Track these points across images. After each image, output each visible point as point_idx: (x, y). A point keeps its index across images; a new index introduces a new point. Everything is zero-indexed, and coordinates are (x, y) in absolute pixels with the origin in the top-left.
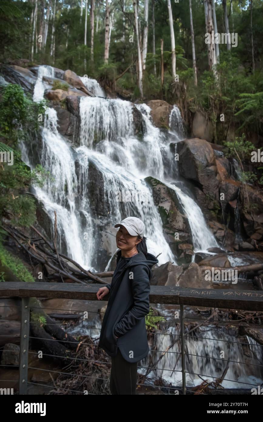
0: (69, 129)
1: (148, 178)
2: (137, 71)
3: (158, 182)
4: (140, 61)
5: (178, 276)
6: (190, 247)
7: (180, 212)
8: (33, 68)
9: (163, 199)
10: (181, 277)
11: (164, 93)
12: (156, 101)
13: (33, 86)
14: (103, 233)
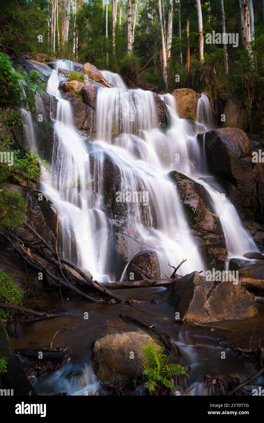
0: (86, 123)
1: (172, 172)
2: (161, 60)
3: (183, 177)
4: (164, 49)
5: (207, 292)
6: (223, 251)
7: (209, 210)
8: (50, 63)
9: (188, 195)
10: (211, 293)
11: (191, 81)
12: (181, 89)
13: (47, 78)
14: (120, 235)
